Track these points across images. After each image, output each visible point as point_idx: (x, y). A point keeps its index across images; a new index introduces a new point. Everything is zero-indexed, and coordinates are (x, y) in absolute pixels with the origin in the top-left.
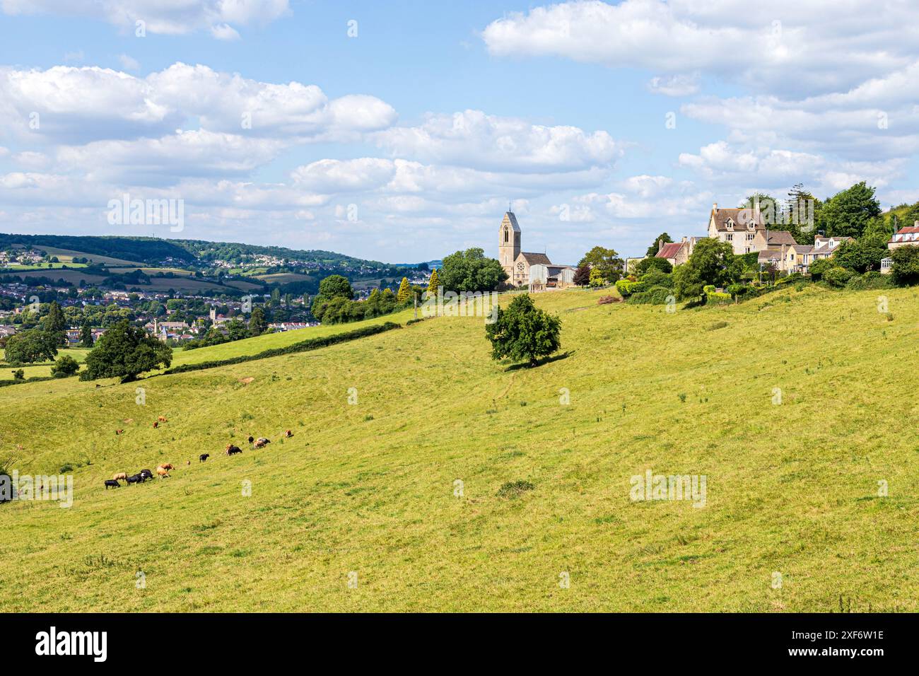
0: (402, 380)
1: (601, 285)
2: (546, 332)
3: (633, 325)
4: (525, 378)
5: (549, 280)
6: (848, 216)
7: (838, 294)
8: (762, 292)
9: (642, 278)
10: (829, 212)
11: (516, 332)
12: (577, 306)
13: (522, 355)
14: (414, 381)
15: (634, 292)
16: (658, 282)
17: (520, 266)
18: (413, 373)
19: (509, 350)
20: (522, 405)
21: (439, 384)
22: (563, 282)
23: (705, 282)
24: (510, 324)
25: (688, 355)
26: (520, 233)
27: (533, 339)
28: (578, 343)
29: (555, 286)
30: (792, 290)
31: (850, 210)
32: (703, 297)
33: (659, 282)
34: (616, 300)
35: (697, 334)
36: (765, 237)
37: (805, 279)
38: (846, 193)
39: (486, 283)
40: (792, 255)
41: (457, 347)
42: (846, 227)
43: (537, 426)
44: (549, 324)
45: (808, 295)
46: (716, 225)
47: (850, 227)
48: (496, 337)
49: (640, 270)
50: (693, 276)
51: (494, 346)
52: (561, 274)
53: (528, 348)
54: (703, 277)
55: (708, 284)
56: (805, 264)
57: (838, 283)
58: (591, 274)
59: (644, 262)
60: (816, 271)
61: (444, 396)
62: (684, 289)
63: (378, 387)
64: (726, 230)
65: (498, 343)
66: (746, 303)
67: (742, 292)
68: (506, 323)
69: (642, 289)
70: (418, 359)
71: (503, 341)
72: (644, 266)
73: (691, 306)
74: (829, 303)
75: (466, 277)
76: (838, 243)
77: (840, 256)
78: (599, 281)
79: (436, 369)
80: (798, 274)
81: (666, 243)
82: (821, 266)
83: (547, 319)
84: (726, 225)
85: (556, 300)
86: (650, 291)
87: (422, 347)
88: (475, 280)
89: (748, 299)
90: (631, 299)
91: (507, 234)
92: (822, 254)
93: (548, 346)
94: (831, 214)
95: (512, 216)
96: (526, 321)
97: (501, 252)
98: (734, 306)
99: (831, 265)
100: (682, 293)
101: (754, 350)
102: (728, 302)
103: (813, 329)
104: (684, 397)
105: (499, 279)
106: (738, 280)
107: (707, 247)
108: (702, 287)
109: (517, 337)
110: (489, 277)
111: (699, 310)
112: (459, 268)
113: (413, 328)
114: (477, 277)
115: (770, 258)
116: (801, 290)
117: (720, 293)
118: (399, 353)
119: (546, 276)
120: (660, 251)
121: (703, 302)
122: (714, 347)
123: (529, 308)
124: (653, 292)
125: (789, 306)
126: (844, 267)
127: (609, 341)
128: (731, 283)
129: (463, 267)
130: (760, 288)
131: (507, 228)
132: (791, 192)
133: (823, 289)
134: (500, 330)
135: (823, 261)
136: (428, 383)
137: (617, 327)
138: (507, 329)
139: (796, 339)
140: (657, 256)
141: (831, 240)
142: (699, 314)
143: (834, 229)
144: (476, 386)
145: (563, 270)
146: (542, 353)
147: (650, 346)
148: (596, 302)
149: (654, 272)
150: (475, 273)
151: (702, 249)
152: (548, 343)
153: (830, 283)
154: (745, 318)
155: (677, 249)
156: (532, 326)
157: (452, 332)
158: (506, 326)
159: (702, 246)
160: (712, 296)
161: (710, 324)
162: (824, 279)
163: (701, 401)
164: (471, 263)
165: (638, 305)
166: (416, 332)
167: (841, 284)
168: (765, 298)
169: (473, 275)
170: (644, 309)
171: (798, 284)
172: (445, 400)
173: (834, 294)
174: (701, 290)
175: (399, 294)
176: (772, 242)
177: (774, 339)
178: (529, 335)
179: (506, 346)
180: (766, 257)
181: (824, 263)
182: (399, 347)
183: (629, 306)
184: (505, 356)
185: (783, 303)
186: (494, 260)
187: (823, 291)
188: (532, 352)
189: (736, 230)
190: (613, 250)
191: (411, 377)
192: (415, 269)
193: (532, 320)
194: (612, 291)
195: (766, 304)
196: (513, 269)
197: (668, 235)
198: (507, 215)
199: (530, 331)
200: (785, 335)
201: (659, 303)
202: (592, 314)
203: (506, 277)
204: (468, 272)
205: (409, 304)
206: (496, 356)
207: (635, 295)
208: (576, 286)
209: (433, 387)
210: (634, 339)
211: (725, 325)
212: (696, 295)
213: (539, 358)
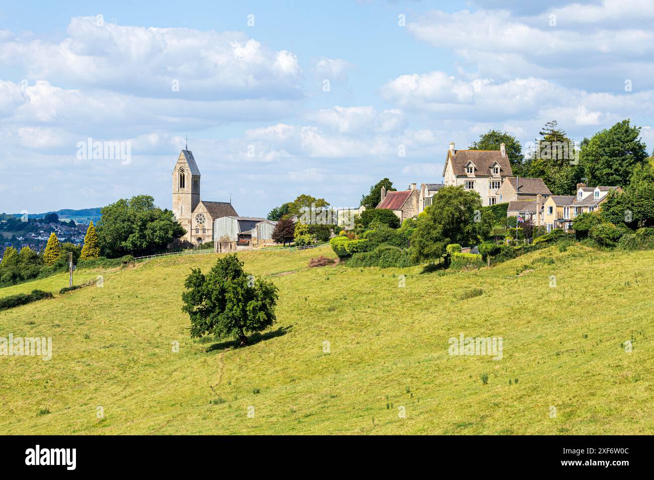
0: (73, 364)
1: (309, 243)
2: (260, 303)
3: (361, 294)
4: (238, 360)
5: (240, 236)
6: (610, 161)
7: (608, 254)
8: (519, 252)
9: (365, 234)
10: (587, 155)
11: (222, 302)
12: (280, 269)
13: (229, 331)
14: (89, 365)
15: (354, 252)
16: (385, 239)
17: (200, 219)
18: (86, 354)
19: (211, 325)
20: (254, 393)
21: (123, 368)
22: (258, 238)
23: (448, 239)
24: (215, 292)
25: (449, 329)
26: (199, 177)
27: (244, 311)
28: (294, 315)
29: (248, 245)
30: (554, 250)
31: (613, 154)
32: (445, 258)
33: (387, 240)
34: (331, 262)
35: (448, 304)
36: (514, 185)
37: (570, 237)
38: (607, 133)
39: (157, 240)
40: (551, 209)
41: (134, 321)
42: (608, 174)
43: (307, 416)
44: (264, 292)
45: (574, 256)
46: (454, 169)
47: (612, 174)
48: (195, 308)
49: (360, 225)
50: (435, 232)
51: (194, 320)
52: (255, 230)
53: (236, 323)
54: (445, 233)
55: (452, 243)
56: (566, 218)
57: (608, 241)
58: (296, 230)
59: (364, 215)
60: (582, 227)
61: (136, 383)
62: (423, 248)
63: (43, 373)
64: (466, 176)
65: (198, 316)
66: (500, 266)
67: (495, 252)
68: (208, 291)
69: (365, 248)
70: (87, 337)
71: (205, 313)
72: (364, 221)
73: (430, 269)
74: (600, 265)
75: (132, 233)
76: (605, 193)
77: (608, 210)
78: (307, 238)
79: (114, 350)
80: (560, 231)
81: (389, 192)
82: (587, 221)
83: (261, 286)
84: (466, 169)
85: (253, 261)
86: (376, 250)
87: (87, 322)
88: (143, 236)
89: (503, 261)
90: (351, 261)
91: (182, 178)
92: (587, 207)
93: (262, 320)
94: (590, 158)
95: (188, 154)
96: (235, 288)
97: (175, 200)
98: (485, 269)
99: (598, 219)
100: (421, 253)
101: (529, 322)
102: (477, 265)
103: (596, 297)
104: (487, 378)
105: (173, 235)
106: (487, 238)
107: (450, 197)
108: (445, 246)
109: (223, 309)
110: (162, 233)
111: (443, 275)
112: (124, 221)
113: (69, 298)
114: (146, 232)
115: (522, 211)
116: (565, 250)
117: (466, 253)
118: (58, 329)
119: (237, 231)
120: (382, 201)
121: (446, 264)
122: (478, 319)
123: (238, 273)
124: (381, 252)
125: (553, 269)
126: (613, 223)
127: (335, 313)
128: (478, 242)
129: (129, 220)
130: (516, 248)
131: (182, 171)
132: (542, 131)
133: (591, 249)
134: (201, 301)
135: (589, 215)
136: (109, 367)
137: (342, 296)
138: (210, 298)
139: (578, 310)
140: (378, 207)
141: (597, 189)
142: (444, 279)
143: (594, 177)
144: (175, 370)
145: (258, 224)
146: (254, 329)
147: (392, 319)
148: (305, 264)
149: (377, 228)
150: (143, 227)
151: (444, 200)
152: (262, 315)
153: (599, 241)
154: (503, 284)
155: (403, 198)
156: (242, 295)
157: (121, 302)
158: (208, 296)
159: (445, 196)
160: (457, 257)
161: (461, 292)
162: (591, 237)
163: (510, 382)
164: (139, 215)
165: (362, 268)
166: (73, 302)
167: (611, 243)
168: (523, 260)
169: (141, 230)
170: (370, 273)
171: (561, 243)
172: (140, 388)
173: (604, 254)
174: (444, 249)
175: (45, 254)
176: (523, 191)
177: (552, 309)
178: (238, 306)
179: (208, 320)
180: (516, 210)
181: (591, 218)
182: (57, 322)
183: (350, 270)
184: (207, 332)
185: (546, 266)
186: (166, 210)
187: (591, 252)
188: (241, 327)
189: (477, 176)
190: (323, 200)
191: (83, 360)
192: (41, 221)
193: (242, 287)
194: (325, 250)
195: (526, 267)
196: (190, 222)
197: (390, 181)
198: (183, 154)
199: (239, 301)
200: (564, 305)
201: (389, 266)
202: (304, 279)
203: (182, 233)
204: (134, 226)
205: (60, 267)
206: (195, 332)
207: (356, 256)
208: (275, 244)
209: (116, 372)
210: (369, 310)
211: (480, 293)
212: (438, 256)
213: (249, 334)
